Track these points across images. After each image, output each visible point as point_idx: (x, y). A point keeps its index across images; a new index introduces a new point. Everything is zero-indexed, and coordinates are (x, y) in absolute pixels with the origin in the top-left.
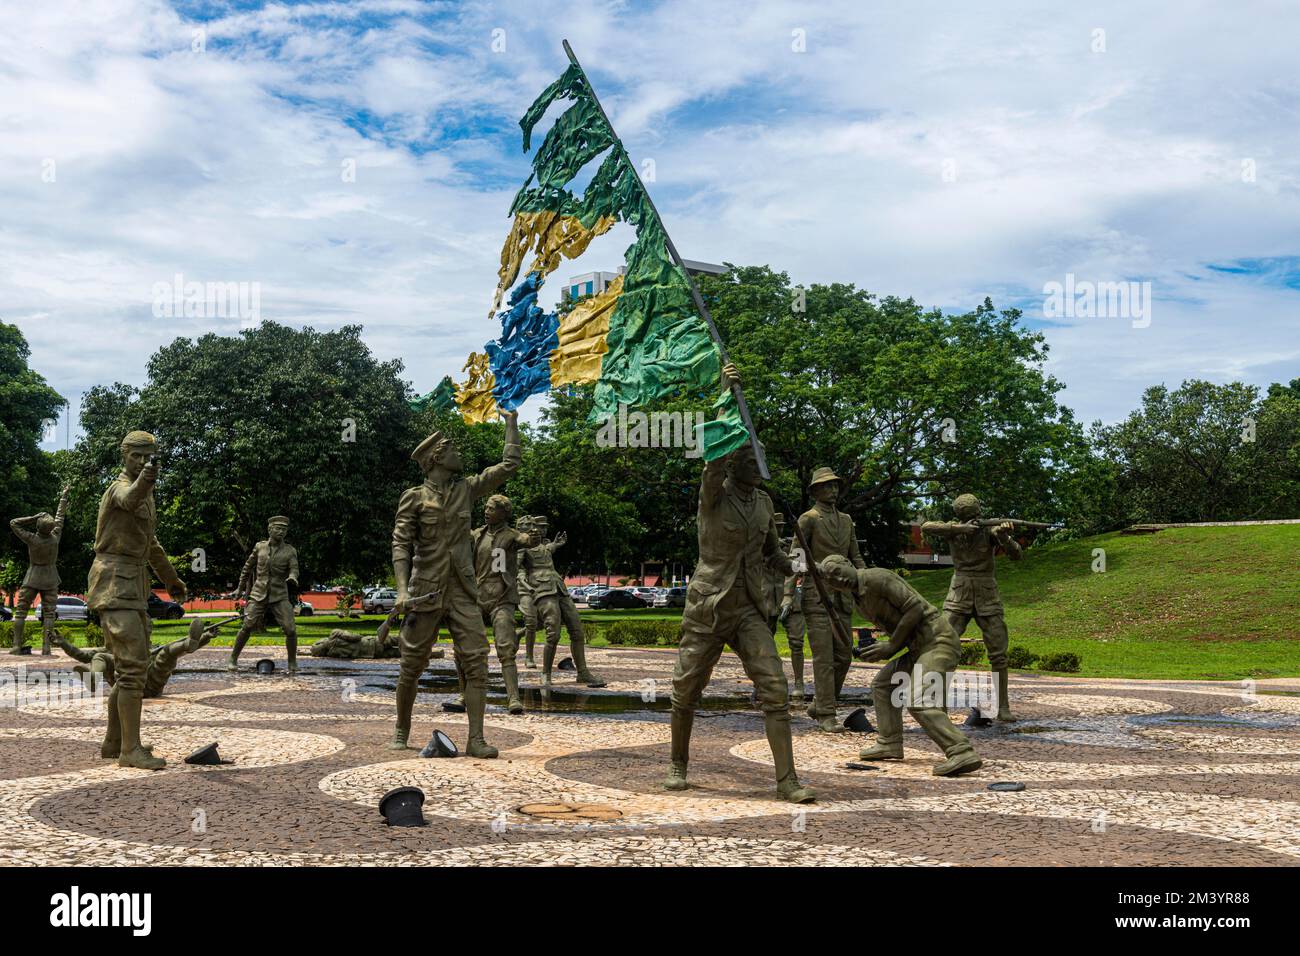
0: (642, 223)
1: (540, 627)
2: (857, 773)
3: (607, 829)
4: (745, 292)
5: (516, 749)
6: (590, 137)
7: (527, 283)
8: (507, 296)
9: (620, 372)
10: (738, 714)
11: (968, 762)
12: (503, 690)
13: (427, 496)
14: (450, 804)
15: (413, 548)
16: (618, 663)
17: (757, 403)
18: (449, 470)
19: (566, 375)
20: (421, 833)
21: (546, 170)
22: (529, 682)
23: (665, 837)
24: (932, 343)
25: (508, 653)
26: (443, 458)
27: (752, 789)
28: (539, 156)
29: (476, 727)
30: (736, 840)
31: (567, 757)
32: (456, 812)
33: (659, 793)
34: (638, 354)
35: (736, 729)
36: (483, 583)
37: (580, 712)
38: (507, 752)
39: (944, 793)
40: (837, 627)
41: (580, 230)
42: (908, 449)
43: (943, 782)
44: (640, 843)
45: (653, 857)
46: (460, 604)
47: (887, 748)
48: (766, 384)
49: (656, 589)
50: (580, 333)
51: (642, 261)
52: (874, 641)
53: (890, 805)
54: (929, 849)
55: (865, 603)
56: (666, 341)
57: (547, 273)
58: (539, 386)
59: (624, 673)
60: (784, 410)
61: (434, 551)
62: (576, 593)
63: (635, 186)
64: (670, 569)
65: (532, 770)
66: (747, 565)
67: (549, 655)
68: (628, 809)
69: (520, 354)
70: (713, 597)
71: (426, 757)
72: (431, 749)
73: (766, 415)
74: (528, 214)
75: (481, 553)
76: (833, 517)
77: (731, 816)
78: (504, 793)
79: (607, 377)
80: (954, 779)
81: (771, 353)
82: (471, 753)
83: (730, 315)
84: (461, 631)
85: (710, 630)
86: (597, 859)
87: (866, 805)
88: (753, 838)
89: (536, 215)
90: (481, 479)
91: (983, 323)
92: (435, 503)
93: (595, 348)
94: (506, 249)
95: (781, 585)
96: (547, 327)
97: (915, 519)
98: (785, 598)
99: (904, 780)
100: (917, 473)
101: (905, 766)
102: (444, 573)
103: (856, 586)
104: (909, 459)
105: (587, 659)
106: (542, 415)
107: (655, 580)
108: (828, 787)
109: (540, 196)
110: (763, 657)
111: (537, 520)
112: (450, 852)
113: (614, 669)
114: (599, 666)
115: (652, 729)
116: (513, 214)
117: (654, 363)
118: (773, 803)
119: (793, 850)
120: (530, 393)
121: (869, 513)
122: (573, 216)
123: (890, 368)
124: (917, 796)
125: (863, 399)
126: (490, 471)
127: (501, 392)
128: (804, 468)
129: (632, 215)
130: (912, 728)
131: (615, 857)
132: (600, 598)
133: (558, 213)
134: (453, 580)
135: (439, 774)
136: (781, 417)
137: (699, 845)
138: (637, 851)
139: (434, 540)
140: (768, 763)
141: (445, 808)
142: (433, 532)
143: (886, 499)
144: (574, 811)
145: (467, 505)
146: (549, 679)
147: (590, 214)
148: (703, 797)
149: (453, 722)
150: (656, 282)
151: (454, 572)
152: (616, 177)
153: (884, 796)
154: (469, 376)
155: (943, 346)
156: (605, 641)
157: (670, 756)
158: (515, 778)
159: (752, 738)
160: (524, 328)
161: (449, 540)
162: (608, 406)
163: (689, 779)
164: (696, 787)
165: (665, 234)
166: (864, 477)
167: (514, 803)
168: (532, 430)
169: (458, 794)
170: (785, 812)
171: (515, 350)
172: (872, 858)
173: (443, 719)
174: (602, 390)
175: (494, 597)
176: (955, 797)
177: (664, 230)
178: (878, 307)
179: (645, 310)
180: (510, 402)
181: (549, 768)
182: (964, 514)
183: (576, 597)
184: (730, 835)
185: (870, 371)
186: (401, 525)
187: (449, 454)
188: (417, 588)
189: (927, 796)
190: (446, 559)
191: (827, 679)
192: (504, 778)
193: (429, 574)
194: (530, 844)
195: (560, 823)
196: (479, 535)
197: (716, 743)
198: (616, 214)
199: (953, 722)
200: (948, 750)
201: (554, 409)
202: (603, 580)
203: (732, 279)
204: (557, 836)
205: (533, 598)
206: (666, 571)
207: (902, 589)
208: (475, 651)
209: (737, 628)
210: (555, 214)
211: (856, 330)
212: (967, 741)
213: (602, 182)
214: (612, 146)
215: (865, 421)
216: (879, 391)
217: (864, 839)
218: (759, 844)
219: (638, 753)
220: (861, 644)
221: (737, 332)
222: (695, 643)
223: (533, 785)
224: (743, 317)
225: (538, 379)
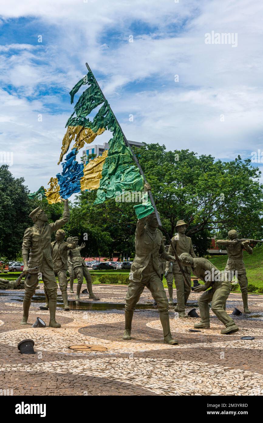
0: (115, 131)
1: (76, 278)
2: (193, 333)
3: (102, 355)
4: (151, 153)
5: (67, 324)
6: (95, 99)
7: (72, 152)
8: (65, 157)
9: (106, 186)
10: (149, 310)
11: (234, 329)
12: (62, 302)
13: (34, 231)
14: (44, 345)
15: (29, 250)
16: (104, 291)
17: (155, 194)
18: (43, 221)
19: (86, 186)
20: (33, 356)
21: (79, 111)
22: (72, 298)
23: (123, 358)
24: (219, 172)
25: (64, 288)
26: (41, 217)
27: (155, 339)
28: (77, 105)
29: (53, 315)
30: (149, 359)
31: (86, 327)
32: (46, 348)
33: (121, 341)
34: (113, 179)
35: (148, 316)
36: (55, 262)
37: (91, 310)
38: (64, 325)
39: (225, 341)
40: (186, 280)
41: (92, 133)
42: (210, 211)
43: (224, 336)
44: (114, 360)
45: (119, 366)
46: (47, 271)
47: (204, 324)
48: (159, 187)
49: (118, 262)
50: (92, 171)
51: (115, 145)
52: (199, 284)
53: (205, 345)
54: (220, 362)
55: (196, 270)
56: (124, 174)
57: (80, 149)
58: (76, 190)
59: (106, 295)
60: (165, 197)
61: (37, 251)
62: (88, 264)
63: (112, 117)
64: (123, 255)
65: (73, 332)
66: (153, 257)
67: (79, 288)
68: (110, 347)
69: (69, 178)
70: (141, 269)
71: (34, 327)
72: (36, 324)
73: (158, 199)
74: (73, 127)
75: (54, 251)
76: (184, 238)
77: (147, 350)
78: (63, 341)
79: (102, 187)
80: (228, 335)
81: (161, 176)
82: (51, 326)
83: (145, 162)
84: (47, 281)
85: (140, 281)
86: (98, 366)
87: (197, 345)
88: (155, 358)
89: (76, 127)
90: (55, 224)
91: (238, 165)
92: (38, 234)
93: (97, 176)
94: (64, 139)
95: (164, 263)
96: (79, 168)
97: (213, 237)
98: (166, 268)
99: (210, 336)
100: (214, 220)
101: (211, 330)
102: (41, 259)
103: (193, 264)
104: (211, 215)
105: (93, 289)
106: (76, 198)
107: (117, 259)
108: (182, 339)
109: (77, 120)
110: (159, 291)
111: (74, 238)
112: (44, 364)
113: (102, 293)
114: (97, 292)
115: (117, 316)
116: (67, 126)
117: (119, 183)
118: (162, 345)
119: (170, 363)
120: (73, 193)
121: (196, 235)
122: (89, 128)
123: (204, 182)
124: (215, 342)
125: (194, 193)
126: (58, 222)
127: (62, 192)
128: (172, 218)
129: (111, 128)
130: (213, 316)
131: (105, 365)
132: (97, 266)
133: (84, 126)
134: (45, 262)
135: (39, 334)
136: (164, 199)
137: (136, 361)
138: (113, 363)
139: (37, 247)
140: (160, 329)
141: (42, 347)
142: (37, 244)
143: (202, 230)
144: (90, 348)
145: (50, 234)
146: (79, 297)
147: (96, 127)
148: (137, 342)
149: (44, 314)
150: (120, 153)
151: (45, 259)
152: (105, 114)
153: (203, 342)
154: (50, 186)
155: (223, 173)
156: (99, 282)
157: (124, 327)
158: (67, 335)
159: (154, 320)
160: (71, 169)
161: (43, 247)
162: (102, 198)
163: (132, 336)
164: (134, 339)
165: (123, 135)
166: (194, 222)
167: (67, 345)
168: (72, 204)
169: (46, 341)
170: (167, 348)
171: (67, 177)
172: (199, 366)
173: (40, 312)
174: (99, 192)
175: (59, 267)
176: (229, 342)
177: (123, 134)
178: (198, 158)
179: (116, 163)
180: (66, 196)
181: (80, 331)
182: (232, 237)
183: (88, 265)
184: (147, 357)
185: (197, 183)
186: (25, 241)
187: (43, 215)
188: (31, 265)
189: (219, 342)
190: (42, 254)
191: (182, 298)
192: (63, 335)
193: (36, 260)
194: (74, 361)
195: (85, 352)
196: (53, 244)
197: (141, 322)
198: (105, 127)
199: (228, 313)
200: (226, 324)
201: (80, 196)
202: (98, 259)
203: (146, 148)
204: (83, 357)
205: (73, 267)
206: (121, 256)
207: (209, 265)
208: (52, 288)
209: (149, 280)
210: (82, 127)
211: (191, 168)
212: (233, 321)
213: (100, 115)
214: (104, 102)
215: (194, 201)
216: (200, 190)
217: (196, 358)
218: (158, 360)
219: (113, 326)
220: (194, 286)
221: (147, 168)
222: (134, 286)
223: (74, 338)
224: (150, 162)
225: (76, 188)
